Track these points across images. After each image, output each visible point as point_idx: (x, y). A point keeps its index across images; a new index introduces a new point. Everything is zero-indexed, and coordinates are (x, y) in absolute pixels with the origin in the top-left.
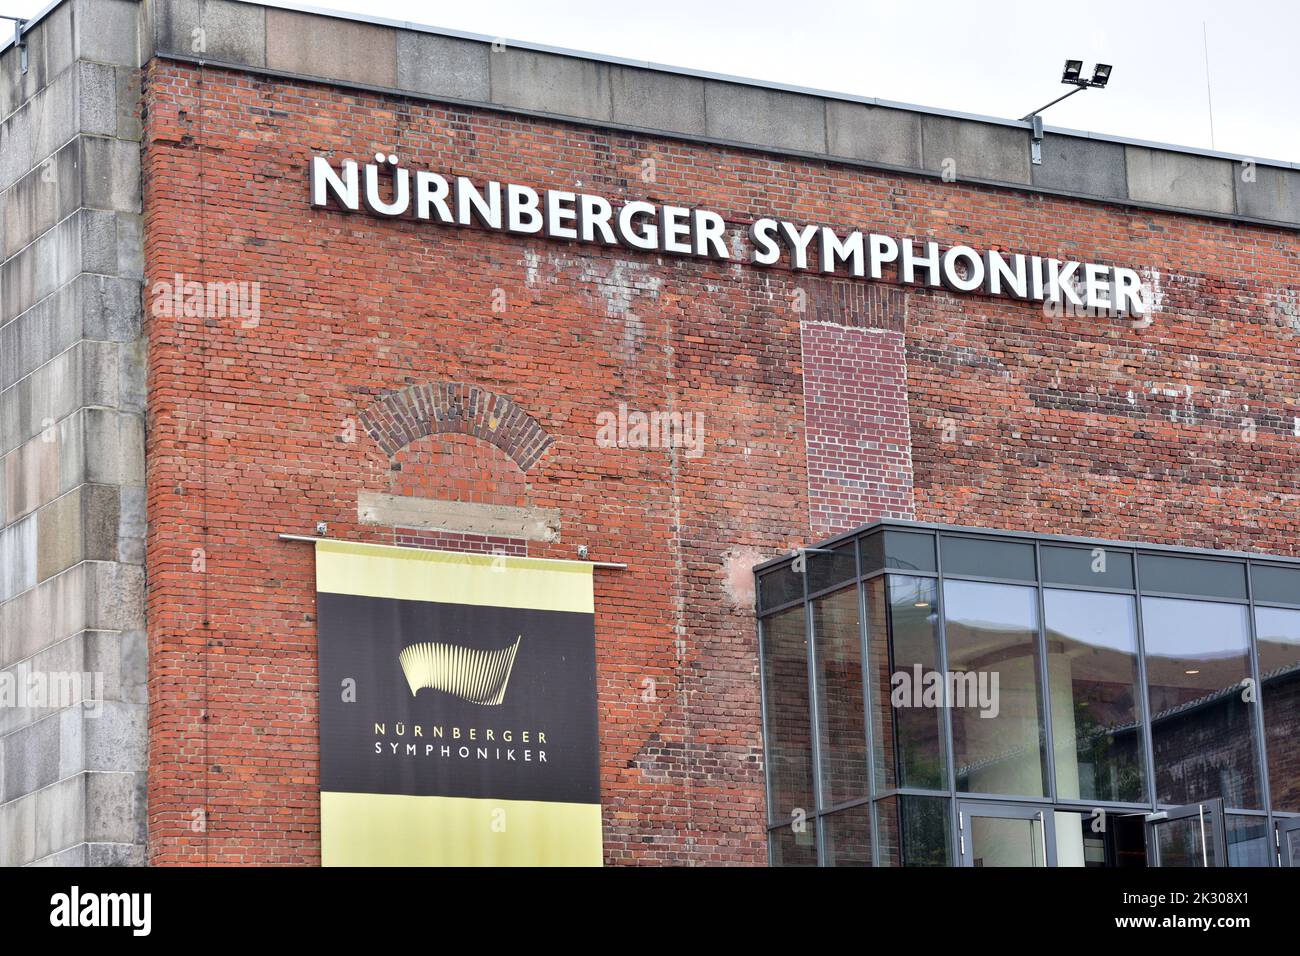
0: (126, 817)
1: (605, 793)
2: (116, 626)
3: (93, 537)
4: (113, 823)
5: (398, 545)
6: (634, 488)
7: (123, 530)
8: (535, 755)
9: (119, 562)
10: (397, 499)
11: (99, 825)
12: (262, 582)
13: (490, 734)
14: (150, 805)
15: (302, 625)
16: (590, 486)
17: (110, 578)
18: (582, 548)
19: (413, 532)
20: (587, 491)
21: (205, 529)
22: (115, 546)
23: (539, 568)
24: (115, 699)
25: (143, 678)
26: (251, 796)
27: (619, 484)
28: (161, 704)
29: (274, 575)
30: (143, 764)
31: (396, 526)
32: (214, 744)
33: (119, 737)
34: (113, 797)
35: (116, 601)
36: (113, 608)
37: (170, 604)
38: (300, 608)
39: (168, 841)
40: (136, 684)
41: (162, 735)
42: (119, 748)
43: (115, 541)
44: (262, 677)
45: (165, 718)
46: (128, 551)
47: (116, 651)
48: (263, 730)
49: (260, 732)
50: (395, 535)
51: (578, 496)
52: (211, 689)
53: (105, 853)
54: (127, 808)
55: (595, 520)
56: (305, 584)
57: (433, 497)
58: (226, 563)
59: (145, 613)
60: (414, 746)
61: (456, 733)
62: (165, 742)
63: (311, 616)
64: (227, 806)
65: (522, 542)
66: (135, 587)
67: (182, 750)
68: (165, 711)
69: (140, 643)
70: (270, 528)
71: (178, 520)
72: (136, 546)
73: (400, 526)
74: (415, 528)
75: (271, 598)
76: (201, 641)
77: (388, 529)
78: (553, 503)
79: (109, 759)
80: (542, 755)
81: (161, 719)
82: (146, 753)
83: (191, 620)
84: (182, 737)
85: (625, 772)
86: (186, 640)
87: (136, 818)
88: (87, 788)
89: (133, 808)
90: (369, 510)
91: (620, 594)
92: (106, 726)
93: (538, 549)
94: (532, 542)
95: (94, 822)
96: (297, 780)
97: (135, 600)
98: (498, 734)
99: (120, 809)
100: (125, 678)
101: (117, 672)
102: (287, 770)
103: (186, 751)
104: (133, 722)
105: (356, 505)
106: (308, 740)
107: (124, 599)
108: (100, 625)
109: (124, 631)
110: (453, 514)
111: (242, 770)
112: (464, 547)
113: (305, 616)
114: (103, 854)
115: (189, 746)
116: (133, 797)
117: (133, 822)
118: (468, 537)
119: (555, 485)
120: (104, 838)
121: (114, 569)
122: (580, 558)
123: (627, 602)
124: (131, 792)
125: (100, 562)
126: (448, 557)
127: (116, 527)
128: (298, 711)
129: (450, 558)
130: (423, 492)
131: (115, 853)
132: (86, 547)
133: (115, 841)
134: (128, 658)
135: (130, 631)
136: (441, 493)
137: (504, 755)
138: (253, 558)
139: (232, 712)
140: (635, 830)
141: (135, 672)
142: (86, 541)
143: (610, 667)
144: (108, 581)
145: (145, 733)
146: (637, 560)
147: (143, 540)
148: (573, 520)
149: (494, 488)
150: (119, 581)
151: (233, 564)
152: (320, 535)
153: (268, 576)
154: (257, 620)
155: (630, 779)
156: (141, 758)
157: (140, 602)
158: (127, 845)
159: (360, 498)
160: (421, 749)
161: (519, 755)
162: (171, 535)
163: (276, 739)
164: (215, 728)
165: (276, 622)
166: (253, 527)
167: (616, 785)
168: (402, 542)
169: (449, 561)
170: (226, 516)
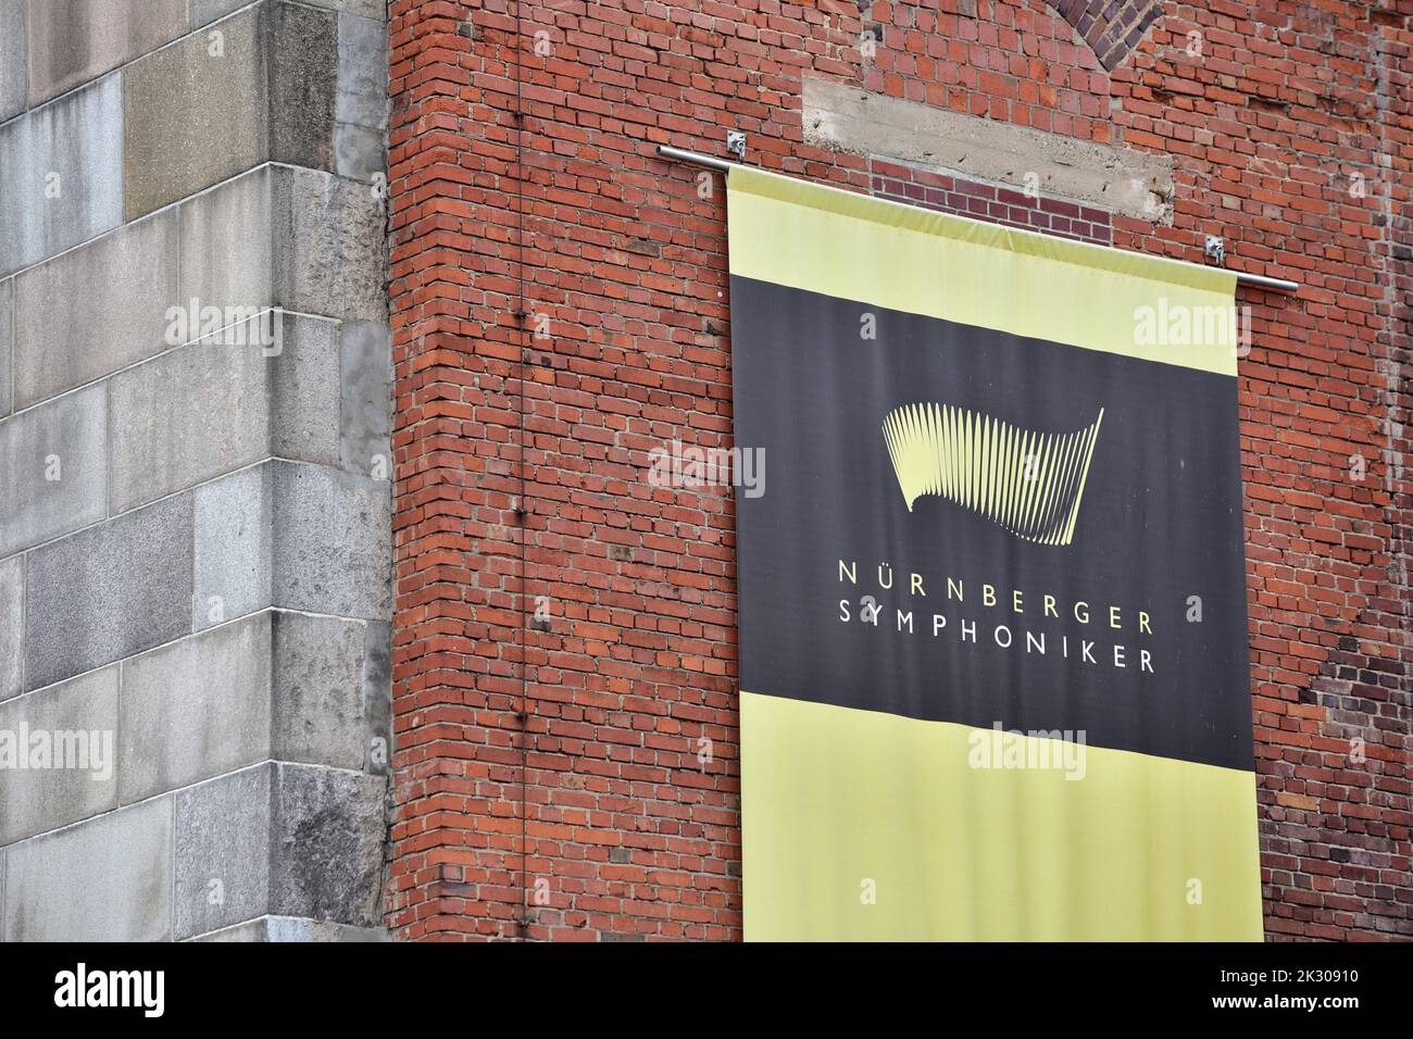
0: (350, 714)
1: (1260, 751)
2: (331, 309)
3: (286, 114)
4: (326, 723)
5: (877, 195)
6: (1308, 129)
7: (344, 108)
8: (1132, 658)
9: (335, 173)
10: (875, 100)
11: (298, 726)
12: (625, 242)
13: (1049, 604)
14: (397, 692)
15: (699, 340)
16: (1227, 115)
17: (319, 205)
18: (1214, 241)
19: (903, 172)
20: (1223, 124)
21: (518, 116)
22: (327, 140)
23: (1136, 274)
24: (330, 463)
25: (384, 424)
26: (606, 688)
27: (1281, 119)
28: (431, 478)
29: (646, 232)
30: (382, 605)
31: (872, 156)
32: (534, 570)
33: (338, 544)
34: (326, 668)
35: (330, 256)
36: (323, 271)
37: (452, 269)
38: (694, 307)
39: (449, 766)
40: (369, 435)
41: (433, 542)
42: (337, 566)
43: (328, 128)
44: (624, 439)
45: (443, 507)
46: (354, 154)
47: (331, 360)
48: (627, 552)
49: (622, 556)
50: (871, 176)
51: (1205, 135)
52: (531, 456)
53: (310, 786)
54: (351, 696)
55: (1237, 187)
56: (703, 257)
57: (941, 106)
58: (556, 195)
59: (385, 288)
60: (910, 615)
61: (989, 595)
62: (443, 557)
63: (717, 323)
64: (561, 704)
65: (1103, 217)
66: (367, 230)
67: (475, 576)
68: (443, 492)
69: (377, 349)
70: (638, 131)
71: (467, 92)
72: (369, 144)
73: (879, 158)
74: (909, 165)
75: (641, 278)
76: (511, 353)
77: (858, 161)
78: (1159, 143)
79: (318, 588)
80: (1146, 659)
81: (430, 510)
82: (389, 581)
83: (493, 305)
84: (476, 550)
85: (1294, 709)
86: (482, 346)
87: (371, 717)
88: (275, 645)
89: (363, 697)
90: (824, 116)
91: (1282, 344)
92: (310, 516)
93: (1132, 234)
94: (1121, 218)
95: (290, 717)
96: (691, 663)
97: (366, 258)
98: (1065, 606)
99: (338, 695)
100: (349, 420)
101: (333, 405)
102: (674, 642)
103: (484, 581)
104: (363, 515)
105: (799, 104)
106: (710, 583)
107: (345, 253)
108: (300, 302)
109: (346, 322)
110: (978, 144)
111: (587, 630)
112: (997, 214)
113: (704, 321)
114: (306, 787)
115: (488, 569)
116: (364, 674)
117: (362, 725)
118: (1005, 195)
119: (1164, 107)
120: (308, 754)
121: (327, 188)
122: (1210, 261)
123: (1294, 362)
124: (359, 661)
125: (299, 169)
126: (972, 230)
127: (330, 97)
128: (693, 519)
129: (976, 233)
130: (921, 91)
131: (329, 787)
132: (272, 133)
133: (329, 763)
134: (353, 378)
135: (358, 322)
136: (956, 98)
137: (1075, 649)
138: (608, 189)
139: (569, 508)
140: (1314, 834)
141: (368, 409)
142: (272, 121)
143: (1266, 492)
144: (315, 212)
145: (387, 540)
146: (1314, 277)
147: (381, 135)
148: (1196, 183)
149: (1053, 98)
150: (336, 214)
151: (570, 197)
152: (732, 156)
153: (636, 230)
154: (615, 321)
155: (1305, 726)
156: (378, 590)
157: (376, 263)
158: (353, 773)
159: (807, 89)
160: (923, 623)
161: (1103, 653)
162: (452, 122)
163: (652, 573)
164: (537, 538)
165: (650, 329)
166: (607, 124)
167: (1280, 736)
168: (883, 192)
169: (972, 240)
170: (557, 97)
